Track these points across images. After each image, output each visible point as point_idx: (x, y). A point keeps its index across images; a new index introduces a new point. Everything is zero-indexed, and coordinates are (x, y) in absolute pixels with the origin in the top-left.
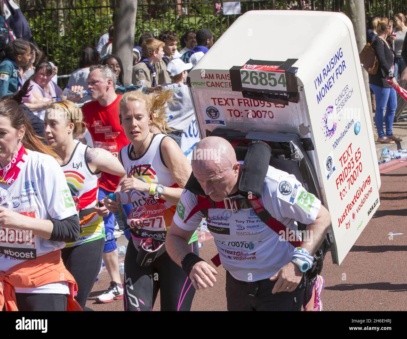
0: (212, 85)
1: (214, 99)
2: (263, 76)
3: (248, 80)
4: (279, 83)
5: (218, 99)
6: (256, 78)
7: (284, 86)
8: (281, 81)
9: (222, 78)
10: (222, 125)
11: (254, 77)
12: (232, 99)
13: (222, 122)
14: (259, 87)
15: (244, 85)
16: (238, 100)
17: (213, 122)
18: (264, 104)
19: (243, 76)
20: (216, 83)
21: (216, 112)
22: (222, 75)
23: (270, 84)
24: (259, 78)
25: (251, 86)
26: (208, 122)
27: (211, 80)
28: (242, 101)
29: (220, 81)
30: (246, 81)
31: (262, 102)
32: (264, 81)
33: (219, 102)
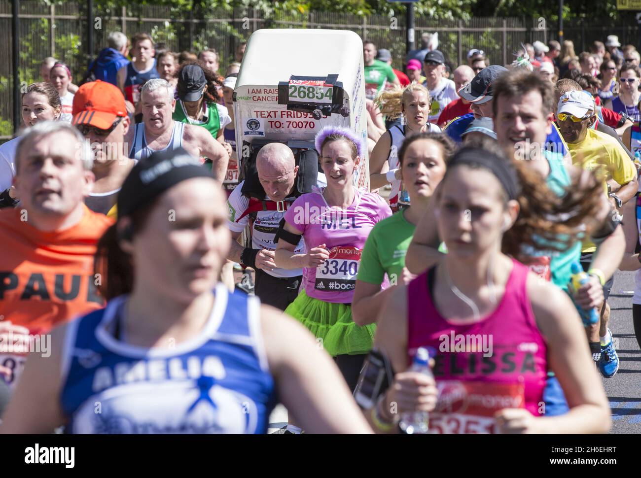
0: (259, 99)
1: (257, 112)
2: (311, 90)
3: (296, 94)
4: (326, 96)
5: (261, 112)
6: (304, 92)
7: (330, 99)
8: (328, 94)
9: (269, 92)
10: (260, 136)
11: (302, 91)
12: (275, 112)
13: (261, 133)
14: (306, 100)
15: (291, 99)
16: (282, 112)
17: (252, 133)
18: (307, 115)
19: (290, 91)
20: (263, 97)
21: (257, 124)
22: (270, 90)
23: (317, 97)
24: (307, 92)
25: (298, 99)
26: (247, 133)
27: (258, 95)
28: (286, 113)
29: (268, 95)
30: (293, 95)
31: (305, 114)
32: (311, 95)
33: (261, 114)
